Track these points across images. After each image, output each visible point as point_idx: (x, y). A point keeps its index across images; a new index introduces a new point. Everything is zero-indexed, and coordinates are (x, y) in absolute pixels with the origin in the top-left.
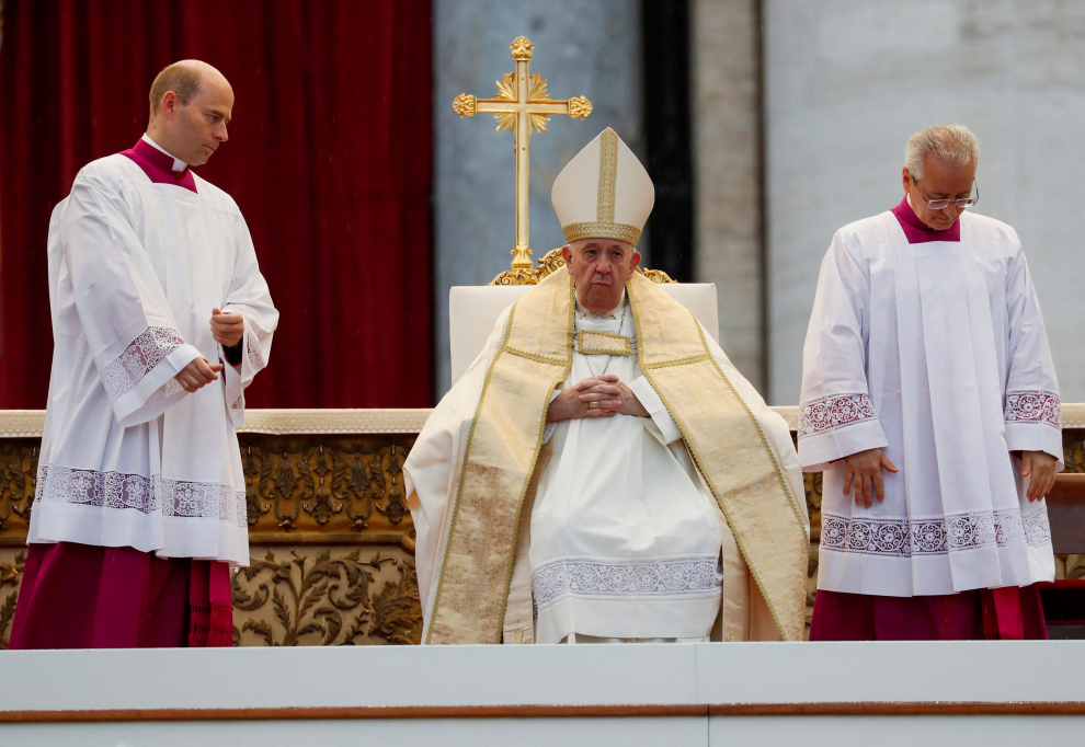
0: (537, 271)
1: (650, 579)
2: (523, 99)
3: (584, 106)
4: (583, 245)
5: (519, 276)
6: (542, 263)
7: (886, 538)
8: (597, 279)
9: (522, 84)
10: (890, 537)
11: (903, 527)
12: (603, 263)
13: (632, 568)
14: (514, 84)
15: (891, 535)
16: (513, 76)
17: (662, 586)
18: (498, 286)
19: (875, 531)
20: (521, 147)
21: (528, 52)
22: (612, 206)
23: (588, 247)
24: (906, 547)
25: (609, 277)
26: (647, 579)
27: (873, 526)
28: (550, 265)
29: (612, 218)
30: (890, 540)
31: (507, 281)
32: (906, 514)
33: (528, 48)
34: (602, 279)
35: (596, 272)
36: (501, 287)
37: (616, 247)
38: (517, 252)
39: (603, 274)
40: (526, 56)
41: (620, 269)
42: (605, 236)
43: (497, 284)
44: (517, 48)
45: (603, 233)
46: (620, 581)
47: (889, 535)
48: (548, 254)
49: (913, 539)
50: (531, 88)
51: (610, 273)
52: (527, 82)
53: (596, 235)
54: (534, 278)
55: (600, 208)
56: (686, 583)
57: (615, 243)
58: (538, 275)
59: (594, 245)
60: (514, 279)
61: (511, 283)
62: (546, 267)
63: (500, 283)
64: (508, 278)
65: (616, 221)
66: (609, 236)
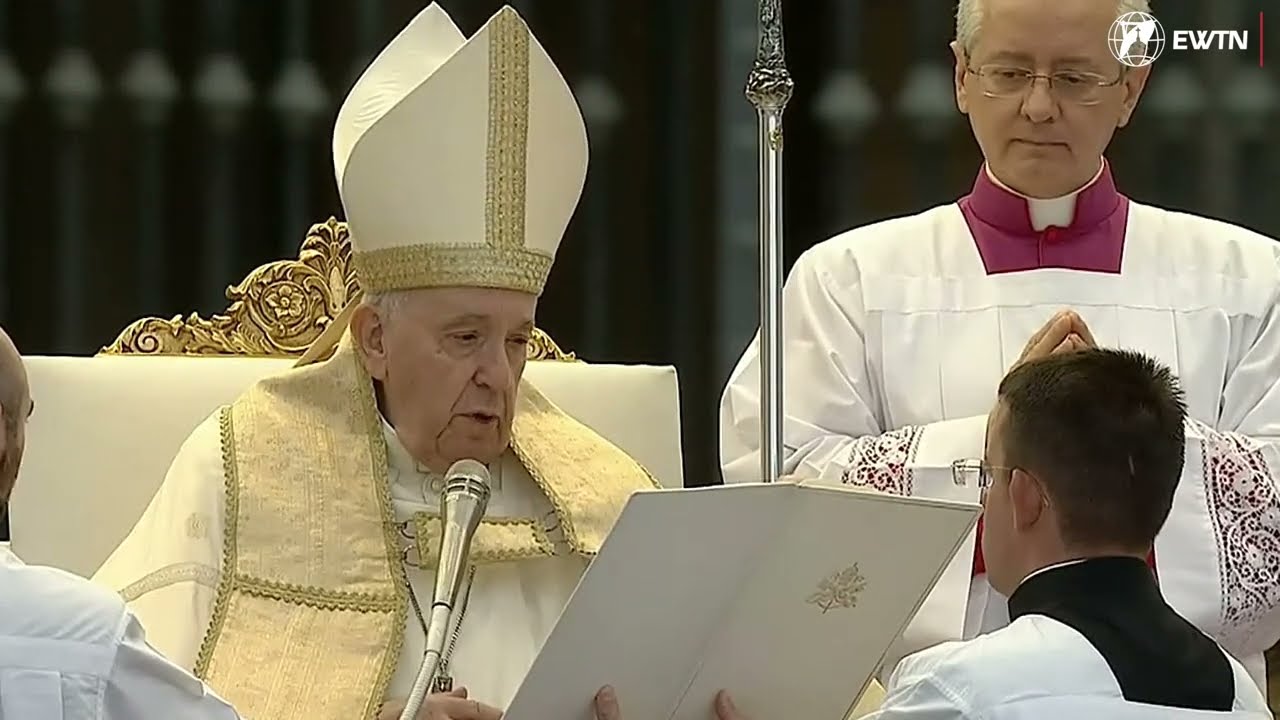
5: (182, 331)
18: (127, 355)
22: (519, 207)
28: (257, 304)
29: (522, 236)
31: (151, 344)
36: (135, 357)
43: (126, 349)
54: (216, 337)
55: (495, 212)
60: (167, 336)
61: (160, 348)
62: (247, 308)
63: (133, 347)
64: (154, 334)
65: (527, 245)
66: (506, 281)
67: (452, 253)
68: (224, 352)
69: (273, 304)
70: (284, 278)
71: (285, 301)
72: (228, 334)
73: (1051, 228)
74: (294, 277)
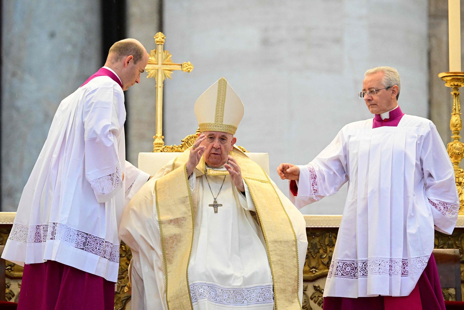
0: (181, 146)
1: (240, 297)
2: (160, 62)
3: (190, 67)
4: (208, 134)
5: (172, 148)
6: (183, 141)
7: (347, 269)
8: (213, 151)
9: (160, 55)
10: (348, 269)
11: (355, 264)
12: (216, 143)
13: (232, 291)
14: (156, 55)
15: (349, 268)
16: (155, 52)
17: (246, 301)
18: (162, 153)
19: (341, 266)
20: (159, 86)
21: (163, 40)
22: (222, 116)
23: (210, 135)
24: (356, 274)
25: (220, 150)
26: (239, 298)
27: (340, 263)
28: (187, 143)
29: (222, 122)
30: (349, 270)
31: (166, 150)
32: (357, 258)
33: (163, 38)
34: (216, 151)
35: (213, 147)
36: (163, 153)
37: (223, 136)
38: (157, 137)
39: (217, 149)
40: (162, 42)
41: (225, 147)
42: (218, 130)
43: (161, 151)
44: (157, 38)
45: (217, 129)
46: (226, 298)
47: (348, 268)
48: (186, 138)
49: (359, 269)
50: (164, 58)
51: (220, 148)
52: (162, 54)
53: (214, 130)
54: (179, 149)
55: (217, 117)
56: (258, 299)
57: (223, 134)
58: (181, 147)
59: (213, 134)
60: (170, 149)
61: (168, 151)
62: (185, 144)
63: (163, 151)
64: (167, 149)
65: (224, 123)
66: (220, 130)
67: (210, 125)
68: (180, 152)
69: (190, 143)
70: (192, 138)
71: (192, 142)
72: (181, 148)
73: (385, 119)
74: (195, 137)
